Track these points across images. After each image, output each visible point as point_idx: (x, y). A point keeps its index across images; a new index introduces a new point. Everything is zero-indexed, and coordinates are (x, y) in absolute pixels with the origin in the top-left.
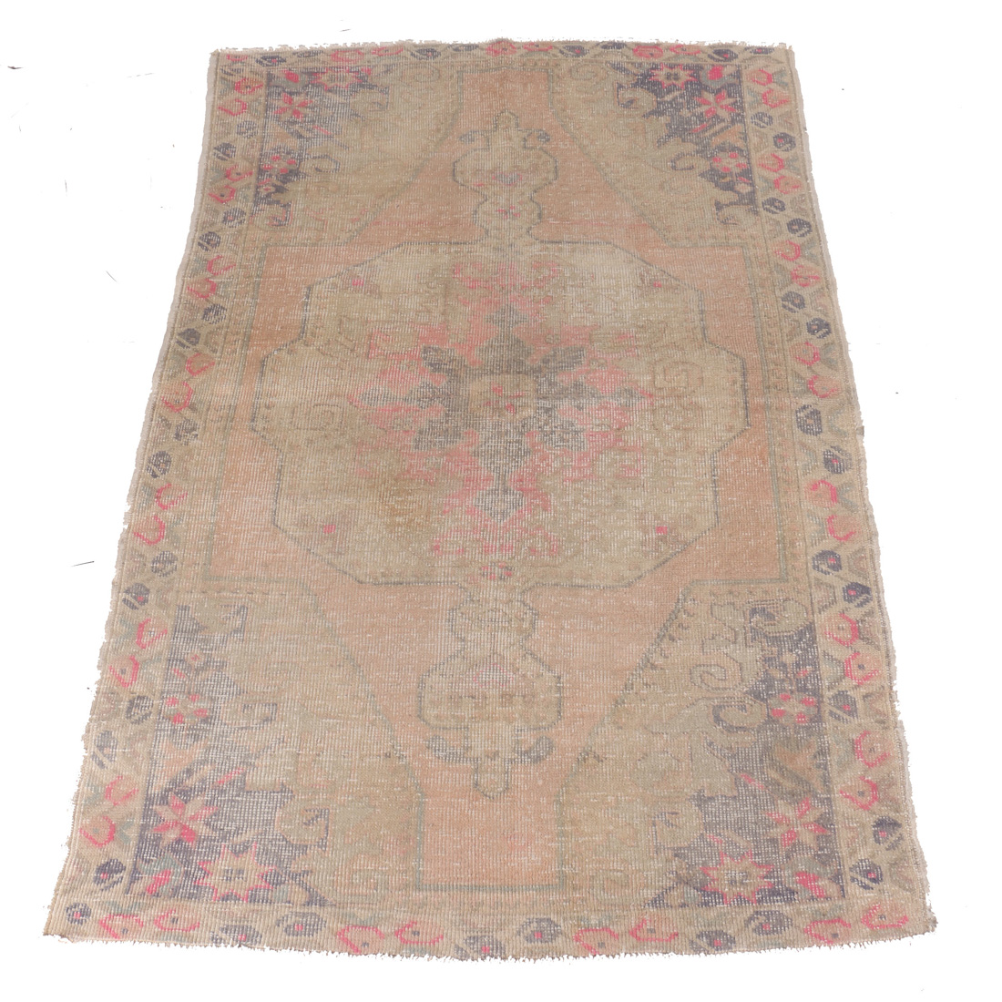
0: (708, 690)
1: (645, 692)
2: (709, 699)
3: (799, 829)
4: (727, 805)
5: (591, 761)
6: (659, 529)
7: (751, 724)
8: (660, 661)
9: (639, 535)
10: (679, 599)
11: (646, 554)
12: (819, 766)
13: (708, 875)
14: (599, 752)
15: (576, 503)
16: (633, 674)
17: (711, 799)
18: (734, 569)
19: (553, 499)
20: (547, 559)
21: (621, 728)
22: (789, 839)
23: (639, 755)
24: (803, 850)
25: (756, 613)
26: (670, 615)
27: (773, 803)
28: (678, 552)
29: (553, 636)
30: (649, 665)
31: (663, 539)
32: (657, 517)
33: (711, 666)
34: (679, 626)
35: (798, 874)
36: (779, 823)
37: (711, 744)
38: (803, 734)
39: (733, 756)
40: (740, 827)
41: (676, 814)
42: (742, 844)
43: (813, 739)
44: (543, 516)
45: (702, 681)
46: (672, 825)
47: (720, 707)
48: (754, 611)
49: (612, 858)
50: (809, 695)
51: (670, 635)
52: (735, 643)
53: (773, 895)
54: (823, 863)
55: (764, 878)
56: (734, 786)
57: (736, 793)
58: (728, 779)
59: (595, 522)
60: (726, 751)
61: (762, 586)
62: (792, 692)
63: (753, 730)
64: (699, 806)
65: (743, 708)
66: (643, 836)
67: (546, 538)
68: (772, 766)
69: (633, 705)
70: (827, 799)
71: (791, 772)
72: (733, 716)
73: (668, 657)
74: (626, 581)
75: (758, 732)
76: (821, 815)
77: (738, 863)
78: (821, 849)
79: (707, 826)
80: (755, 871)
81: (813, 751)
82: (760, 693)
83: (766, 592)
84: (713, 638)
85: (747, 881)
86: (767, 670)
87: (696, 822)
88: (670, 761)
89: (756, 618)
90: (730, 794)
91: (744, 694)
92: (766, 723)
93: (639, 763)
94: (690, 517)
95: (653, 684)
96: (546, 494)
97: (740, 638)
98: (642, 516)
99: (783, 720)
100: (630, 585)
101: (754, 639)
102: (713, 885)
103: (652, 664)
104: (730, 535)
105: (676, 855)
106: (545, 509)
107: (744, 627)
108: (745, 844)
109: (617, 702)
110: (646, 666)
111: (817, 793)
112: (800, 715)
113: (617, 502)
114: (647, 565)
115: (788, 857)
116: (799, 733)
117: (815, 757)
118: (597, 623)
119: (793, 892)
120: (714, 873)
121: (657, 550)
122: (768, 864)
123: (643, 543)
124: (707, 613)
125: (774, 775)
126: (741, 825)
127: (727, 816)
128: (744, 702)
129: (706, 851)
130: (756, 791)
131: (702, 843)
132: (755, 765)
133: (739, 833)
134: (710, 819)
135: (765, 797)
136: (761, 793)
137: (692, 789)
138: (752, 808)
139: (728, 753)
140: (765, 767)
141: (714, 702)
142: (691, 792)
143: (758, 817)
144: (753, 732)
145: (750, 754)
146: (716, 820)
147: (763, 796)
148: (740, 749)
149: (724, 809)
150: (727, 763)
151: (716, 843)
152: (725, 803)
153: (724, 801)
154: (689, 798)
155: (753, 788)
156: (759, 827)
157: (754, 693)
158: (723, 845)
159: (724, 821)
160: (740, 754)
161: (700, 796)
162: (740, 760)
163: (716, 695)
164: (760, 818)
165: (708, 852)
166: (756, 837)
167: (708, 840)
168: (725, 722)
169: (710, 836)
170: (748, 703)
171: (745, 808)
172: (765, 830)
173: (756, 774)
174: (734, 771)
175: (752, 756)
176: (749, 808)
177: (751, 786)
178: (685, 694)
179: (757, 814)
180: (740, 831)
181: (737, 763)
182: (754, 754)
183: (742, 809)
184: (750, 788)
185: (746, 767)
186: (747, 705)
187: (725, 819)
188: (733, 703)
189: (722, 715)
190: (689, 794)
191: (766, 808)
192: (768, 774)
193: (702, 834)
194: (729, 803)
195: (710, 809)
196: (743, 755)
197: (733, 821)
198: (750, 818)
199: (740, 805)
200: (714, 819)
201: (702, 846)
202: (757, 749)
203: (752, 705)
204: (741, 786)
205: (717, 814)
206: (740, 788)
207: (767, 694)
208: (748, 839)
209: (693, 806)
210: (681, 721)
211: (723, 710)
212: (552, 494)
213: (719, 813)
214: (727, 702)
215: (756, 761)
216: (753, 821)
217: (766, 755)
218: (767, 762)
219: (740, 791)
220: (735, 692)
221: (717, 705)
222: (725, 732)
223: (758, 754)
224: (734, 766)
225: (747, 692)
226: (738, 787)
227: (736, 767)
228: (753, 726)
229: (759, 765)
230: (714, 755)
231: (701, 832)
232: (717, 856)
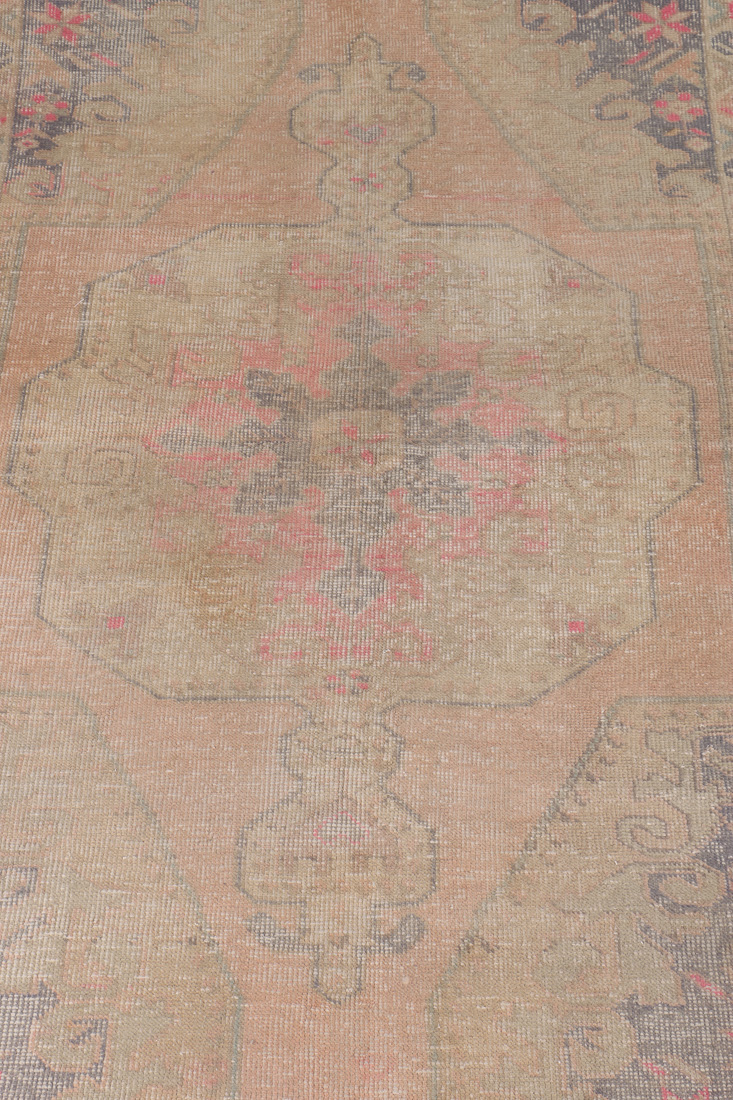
0: (642, 852)
1: (553, 853)
2: (644, 864)
4: (671, 1018)
5: (477, 951)
6: (573, 625)
7: (704, 901)
8: (574, 810)
9: (545, 633)
10: (600, 723)
11: (554, 660)
14: (489, 938)
15: (457, 588)
16: (536, 828)
17: (648, 1009)
18: (678, 682)
19: (426, 582)
20: (418, 665)
21: (520, 904)
23: (545, 944)
25: (710, 743)
26: (588, 744)
28: (600, 657)
29: (425, 773)
30: (559, 816)
31: (578, 639)
32: (570, 609)
33: (645, 817)
34: (601, 761)
37: (646, 929)
39: (679, 948)
40: (690, 1051)
41: (599, 1029)
42: (694, 1077)
44: (412, 605)
45: (634, 838)
46: (593, 1046)
47: (659, 876)
48: (706, 742)
49: (507, 1094)
51: (588, 774)
52: (679, 785)
56: (680, 991)
57: (683, 1002)
58: (671, 980)
59: (484, 615)
60: (669, 940)
61: (719, 705)
63: (706, 910)
64: (631, 1018)
65: (692, 879)
66: (551, 1061)
67: (415, 636)
69: (536, 872)
72: (678, 889)
73: (584, 805)
74: (527, 697)
75: (715, 913)
79: (643, 1049)
82: (715, 857)
83: (724, 715)
84: (649, 779)
86: (725, 825)
87: (626, 1042)
88: (588, 953)
89: (710, 751)
90: (675, 1003)
91: (693, 858)
92: (726, 900)
93: (544, 954)
94: (616, 609)
95: (565, 842)
96: (416, 575)
97: (687, 779)
98: (549, 607)
100: (532, 702)
101: (706, 780)
103: (563, 815)
104: (673, 634)
105: (599, 1091)
106: (415, 597)
107: (693, 764)
108: (699, 1077)
109: (513, 867)
110: (554, 817)
113: (515, 588)
114: (557, 675)
118: (486, 756)
121: (570, 655)
123: (550, 645)
124: (640, 743)
126: (692, 1048)
127: (671, 1034)
128: (693, 869)
129: (642, 1086)
130: (711, 999)
131: (636, 1073)
132: (710, 961)
133: (689, 1060)
134: (647, 1038)
135: (725, 1009)
136: (720, 1002)
137: (621, 994)
138: (707, 1025)
139: (671, 943)
140: (725, 965)
141: (650, 869)
142: (618, 998)
143: (716, 1038)
144: (706, 914)
145: (703, 946)
146: (655, 1040)
147: (723, 1007)
148: (688, 937)
149: (667, 1025)
150: (670, 957)
151: (656, 1074)
152: (668, 1016)
153: (666, 1013)
154: (616, 1006)
155: (708, 994)
156: (718, 1053)
157: (708, 857)
158: (666, 1077)
159: (666, 1042)
160: (688, 945)
161: (632, 1004)
162: (689, 953)
163: (652, 860)
164: (719, 1039)
165: (644, 1088)
166: (714, 1067)
167: (645, 1070)
168: (667, 898)
169: (647, 1064)
170: (699, 872)
171: (697, 1024)
172: (726, 1058)
173: (711, 974)
174: (681, 970)
175: (706, 948)
176: (703, 1024)
177: (705, 992)
178: (609, 856)
179: (715, 1033)
180: (691, 1058)
181: (684, 957)
182: (708, 945)
183: (692, 1025)
184: (703, 994)
185: (697, 964)
186: (698, 875)
187: (668, 1039)
188: (678, 871)
189: (661, 888)
190: (616, 1001)
191: (727, 1024)
192: (728, 975)
193: (636, 1061)
194: (673, 1016)
195: (646, 1024)
196: (693, 946)
197: (679, 1043)
198: (703, 1039)
199: (690, 1019)
200: (652, 1038)
201: (636, 1078)
202: (713, 937)
203: (704, 875)
204: (691, 992)
205: (657, 1032)
206: (689, 994)
207: (726, 859)
208: (703, 1070)
209: (623, 1018)
210: (604, 895)
211: (664, 881)
212: (425, 576)
213: (659, 1030)
214: (669, 869)
215: (712, 955)
216: (709, 1043)
217: (725, 947)
218: (728, 957)
219: (690, 998)
220: (680, 855)
221: (655, 874)
222: (667, 912)
223: (714, 945)
224: (680, 962)
225: (697, 856)
226: (686, 992)
227: (683, 964)
228: (706, 904)
229: (715, 961)
230: (651, 946)
231: (634, 1057)
232: (658, 1094)
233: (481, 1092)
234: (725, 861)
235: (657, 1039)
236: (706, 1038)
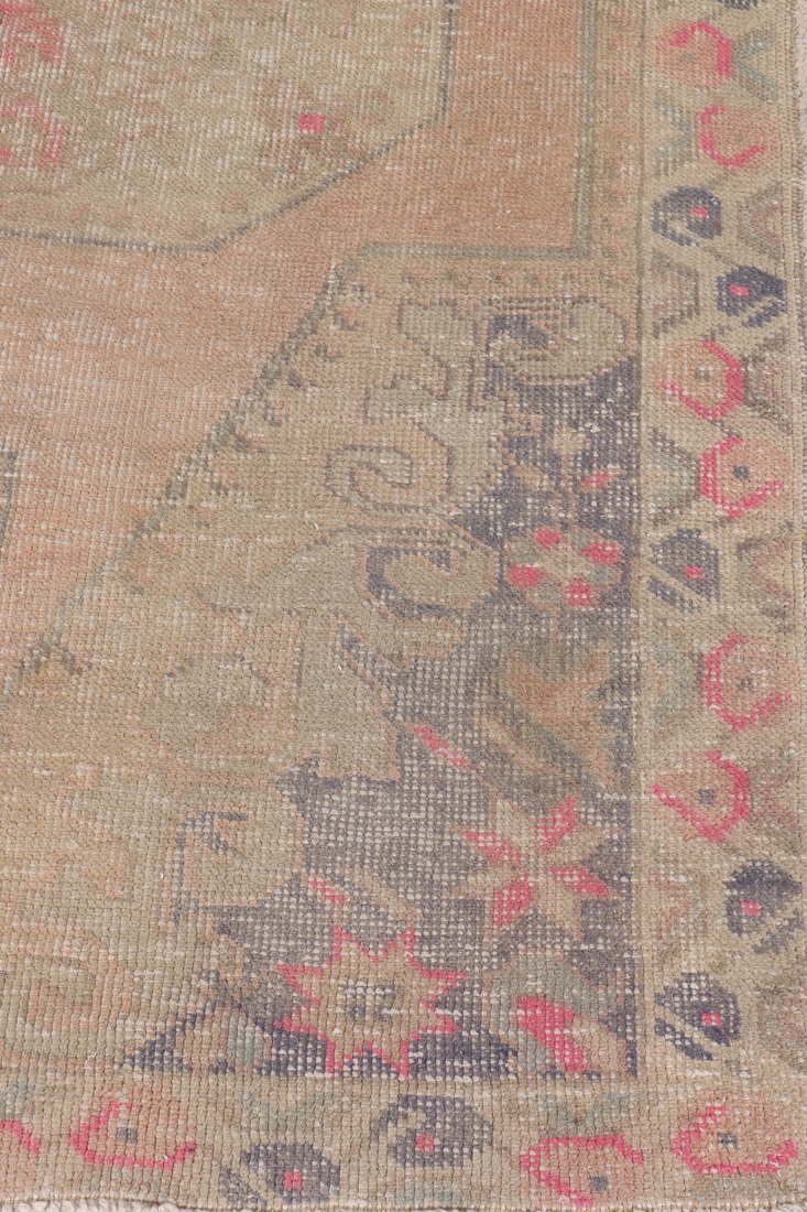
0: (365, 510)
1: (212, 505)
2: (365, 530)
3: (541, 879)
4: (369, 802)
5: (53, 670)
6: (305, 120)
7: (457, 599)
8: (259, 432)
9: (257, 131)
10: (326, 286)
11: (265, 176)
12: (607, 719)
13: (297, 987)
14: (78, 649)
15: (121, 47)
16: (189, 461)
17: (333, 784)
18: (466, 221)
19: (69, 36)
20: (32, 173)
21: (141, 591)
22: (512, 905)
23: (172, 662)
24: (544, 936)
25: (504, 327)
26: (301, 321)
27: (485, 805)
28: (343, 176)
29: (16, 355)
30: (232, 440)
31: (311, 145)
32: (305, 92)
33: (379, 450)
34: (317, 352)
35: (525, 1002)
36: (491, 859)
37: (351, 644)
38: (579, 633)
39: (402, 679)
40: (393, 864)
41: (240, 817)
42: (394, 908)
43: (603, 647)
44: (38, 71)
45: (354, 485)
46: (226, 848)
47: (388, 552)
48: (499, 324)
49: (60, 928)
50: (605, 536)
51: (292, 374)
52: (443, 398)
53: (454, 1055)
54: (590, 976)
55: (437, 1005)
56: (393, 755)
57: (395, 775)
58: (379, 736)
59: (160, 95)
60: (387, 664)
61: (529, 264)
62: (565, 526)
63: (460, 616)
64: (299, 801)
65: (443, 559)
66: (147, 872)
67: (37, 124)
68: (493, 710)
69: (177, 537)
70: (620, 804)
71: (537, 727)
72: (416, 576)
73: (279, 424)
74: (209, 237)
75: (472, 621)
76: (600, 847)
77: (376, 959)
78: (589, 937)
79: (313, 856)
80: (417, 985)
81: (599, 678)
82: (487, 524)
83: (535, 280)
84: (394, 385)
85: (393, 1012)
86: (511, 468)
87: (285, 843)
88: (245, 682)
89: (504, 339)
90: (381, 776)
91: (450, 523)
92: (494, 599)
93: (168, 681)
94: (381, 96)
95: (236, 486)
96: (55, 22)
97: (458, 388)
98: (271, 87)
99: (535, 596)
100: (217, 245)
101: (489, 391)
102: (306, 1017)
103: (240, 439)
104: (469, 141)
105: (223, 929)
106: (46, 57)
107: (472, 361)
108: (402, 910)
109: (140, 526)
110: (224, 443)
111: (596, 789)
112: (579, 586)
113: (219, 52)
114: (266, 203)
115: (503, 953)
116: (570, 631)
117: (602, 693)
118: (124, 332)
119: (504, 1050)
120: (310, 984)
121: (293, 169)
122: (451, 968)
123: (263, 151)
124: (389, 322)
125: (496, 733)
126: (397, 858)
127: (365, 831)
128: (447, 543)
129: (300, 922)
130: (445, 772)
131: (293, 899)
132: (452, 705)
133: (389, 879)
134: (323, 837)
135: (466, 790)
136: (458, 777)
137: (289, 757)
138: (431, 816)
139: (391, 670)
140: (477, 712)
141: (374, 540)
142: (284, 764)
143: (442, 841)
144: (458, 621)
145: (444, 677)
146: (336, 841)
147: (462, 787)
148: (420, 661)
149: (361, 814)
150: (384, 695)
151: (328, 902)
152: (366, 799)
153: (363, 793)
154: (277, 778)
155: (441, 763)
156: (441, 867)
157: (475, 522)
158: (345, 909)
159: (355, 844)
160: (419, 675)
161: (307, 776)
162: (418, 689)
163: (381, 523)
164: (447, 844)
165: (305, 925)
166: (431, 893)
167: (310, 893)
168: (395, 590)
169: (315, 883)
170: (456, 548)
171: (414, 815)
172: (454, 877)
173: (451, 727)
174: (399, 717)
175: (448, 681)
176: (423, 815)
177: (436, 759)
178: (307, 515)
179: (442, 833)
180: (393, 875)
181: (409, 696)
182: (453, 677)
183: (405, 816)
184: (432, 762)
185: (430, 708)
186: (453, 552)
187: (359, 840)
188: (420, 544)
189: (388, 573)
190: (280, 769)
191: (465, 817)
192: (480, 731)
193: (297, 877)
194: (375, 798)
195: (325, 811)
196: (428, 676)
197: (378, 847)
198: (421, 842)
199: (402, 805)
200: (332, 837)
201: (293, 907)
202: (464, 663)
203: (464, 553)
204: (411, 757)
205: (342, 826)
206: (407, 761)
207: (505, 528)
208: (410, 897)
209: (286, 799)
210: (287, 581)
211: (394, 560)
212: (70, 23)
213: (347, 823)
214: (406, 541)
215: (457, 694)
216: (429, 849)
217: (482, 680)
218: (483, 698)
219: (407, 769)
220: (429, 517)
221: (380, 549)
222: (391, 616)
223: (462, 677)
224: (400, 703)
225: (456, 520)
226: (403, 757)
227: (405, 707)
228: (459, 605)
229: (461, 705)
230: (355, 673)
231: (295, 871)
232: (326, 937)
233: (15, 924)
234: (503, 531)
235: (340, 838)
236: (426, 840)
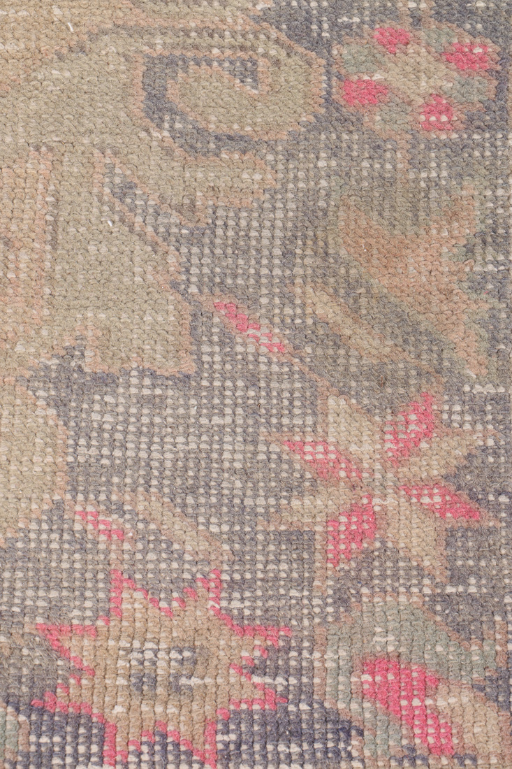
2: (138, 32)
3: (390, 501)
4: (156, 403)
7: (268, 128)
12: (477, 286)
13: (62, 652)
17: (105, 381)
22: (352, 536)
24: (396, 577)
27: (313, 405)
35: (371, 664)
36: (323, 476)
37: (125, 190)
38: (435, 169)
39: (195, 238)
40: (190, 485)
42: (192, 544)
43: (470, 188)
47: (171, 63)
50: (473, 33)
53: (278, 737)
54: (459, 628)
55: (254, 670)
56: (186, 340)
57: (189, 366)
58: (167, 315)
60: (175, 218)
62: (417, 20)
63: (273, 150)
64: (60, 404)
65: (248, 71)
68: (320, 277)
70: (495, 399)
71: (381, 298)
72: (211, 96)
75: (290, 156)
76: (470, 457)
77: (170, 612)
78: (457, 577)
79: (81, 478)
80: (225, 645)
81: (465, 230)
82: (308, 20)
85: (195, 681)
87: (41, 461)
90: (170, 368)
91: (257, 19)
92: (320, 125)
99: (376, 120)
102: (77, 692)
108: (203, 546)
111: (463, 379)
112: (437, 104)
115: (341, 600)
116: (426, 167)
117: (470, 250)
119: (345, 729)
120: (81, 648)
122: (271, 621)
125: (325, 307)
126: (196, 478)
127: (151, 443)
128: (253, 48)
129: (65, 565)
130: (257, 362)
131: (55, 536)
132: (264, 271)
133: (185, 505)
134: (93, 451)
135: (286, 385)
136: (275, 368)
137: (43, 345)
138: (240, 421)
139: (180, 226)
140: (298, 281)
141: (152, 46)
142: (37, 355)
143: (255, 453)
144: (270, 157)
145: (253, 234)
146: (111, 457)
147: (280, 381)
148: (220, 213)
149: (145, 420)
150: (171, 260)
151: (103, 538)
152: (151, 400)
153: (146, 392)
154: (28, 374)
155: (251, 349)
156: (255, 488)
157: (291, 18)
158: (126, 546)
159: (137, 460)
160: (219, 232)
161: (70, 371)
162: (218, 251)
163: (160, 22)
164: (262, 457)
165: (72, 570)
166: (242, 523)
167: (78, 527)
168: (183, 115)
169: (84, 514)
170: (265, 55)
171: (216, 420)
172: (272, 501)
173: (264, 301)
174: (193, 289)
175: (259, 239)
176: (228, 420)
177: (244, 344)
178: (56, 11)
179: (255, 442)
180: (190, 500)
181: (206, 260)
182: (266, 233)
183: (204, 421)
184: (239, 349)
185: (235, 276)
186: (262, 62)
187: (143, 455)
188: (216, 51)
189: (172, 92)
190: (32, 361)
191: (285, 421)
192: (304, 305)
193: (59, 505)
194: (163, 398)
195: (95, 416)
196: (230, 233)
197: (168, 464)
198: (226, 455)
199: (200, 406)
200: (105, 451)
201: (54, 546)
202: (280, 214)
203: (277, 63)
204: (211, 342)
205: (119, 436)
206: (205, 348)
207: (334, 24)
208: (214, 529)
209: (41, 403)
210: (33, 105)
211: (181, 74)
213: (125, 432)
214: (196, 47)
215: (271, 257)
216: (238, 465)
217: (305, 237)
218: (308, 261)
219: (206, 358)
220: (227, 12)
221: (161, 58)
222: (178, 152)
223: (278, 233)
224: (194, 270)
225: (265, 17)
226: (199, 343)
227: (201, 275)
228: (272, 135)
229: (277, 272)
230: (132, 230)
231: (57, 497)
232: (101, 585)
234: (331, 30)
235: (117, 453)
236: (233, 453)
